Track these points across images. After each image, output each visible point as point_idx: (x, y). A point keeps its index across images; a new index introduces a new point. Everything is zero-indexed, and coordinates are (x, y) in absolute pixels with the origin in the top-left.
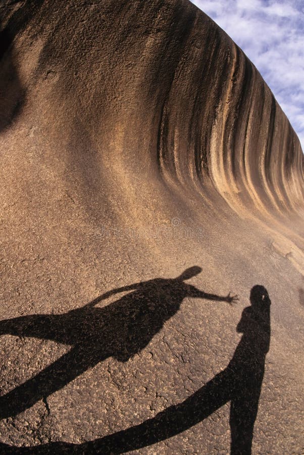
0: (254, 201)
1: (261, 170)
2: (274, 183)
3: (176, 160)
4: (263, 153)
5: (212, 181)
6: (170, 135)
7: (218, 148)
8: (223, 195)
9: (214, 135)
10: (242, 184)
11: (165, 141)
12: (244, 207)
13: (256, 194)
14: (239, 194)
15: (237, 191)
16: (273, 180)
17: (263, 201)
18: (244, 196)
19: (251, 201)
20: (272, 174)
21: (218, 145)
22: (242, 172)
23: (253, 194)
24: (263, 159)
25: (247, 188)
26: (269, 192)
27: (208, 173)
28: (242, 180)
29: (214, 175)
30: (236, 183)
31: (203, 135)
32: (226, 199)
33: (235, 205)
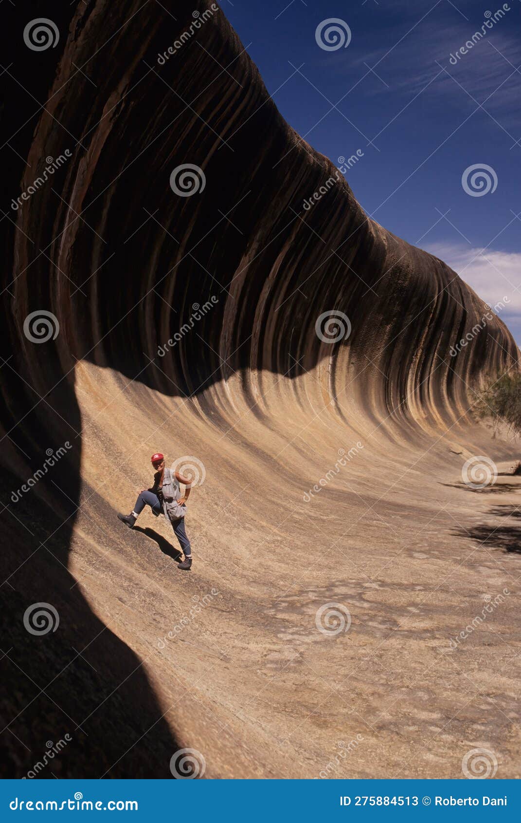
0: (437, 421)
1: (442, 390)
2: (455, 399)
3: (393, 404)
4: (446, 374)
5: (410, 413)
6: (389, 388)
7: (411, 386)
8: (416, 421)
9: (410, 375)
10: (428, 410)
11: (388, 392)
12: (431, 428)
13: (438, 416)
14: (427, 419)
15: (424, 416)
16: (455, 396)
17: (444, 420)
18: (430, 420)
19: (435, 422)
20: (455, 390)
21: (411, 383)
22: (427, 398)
23: (436, 416)
24: (446, 378)
25: (431, 412)
26: (450, 410)
27: (406, 407)
28: (427, 405)
29: (410, 407)
30: (423, 410)
31: (404, 380)
32: (418, 423)
33: (425, 428)
